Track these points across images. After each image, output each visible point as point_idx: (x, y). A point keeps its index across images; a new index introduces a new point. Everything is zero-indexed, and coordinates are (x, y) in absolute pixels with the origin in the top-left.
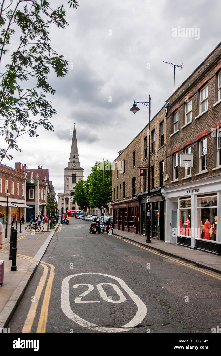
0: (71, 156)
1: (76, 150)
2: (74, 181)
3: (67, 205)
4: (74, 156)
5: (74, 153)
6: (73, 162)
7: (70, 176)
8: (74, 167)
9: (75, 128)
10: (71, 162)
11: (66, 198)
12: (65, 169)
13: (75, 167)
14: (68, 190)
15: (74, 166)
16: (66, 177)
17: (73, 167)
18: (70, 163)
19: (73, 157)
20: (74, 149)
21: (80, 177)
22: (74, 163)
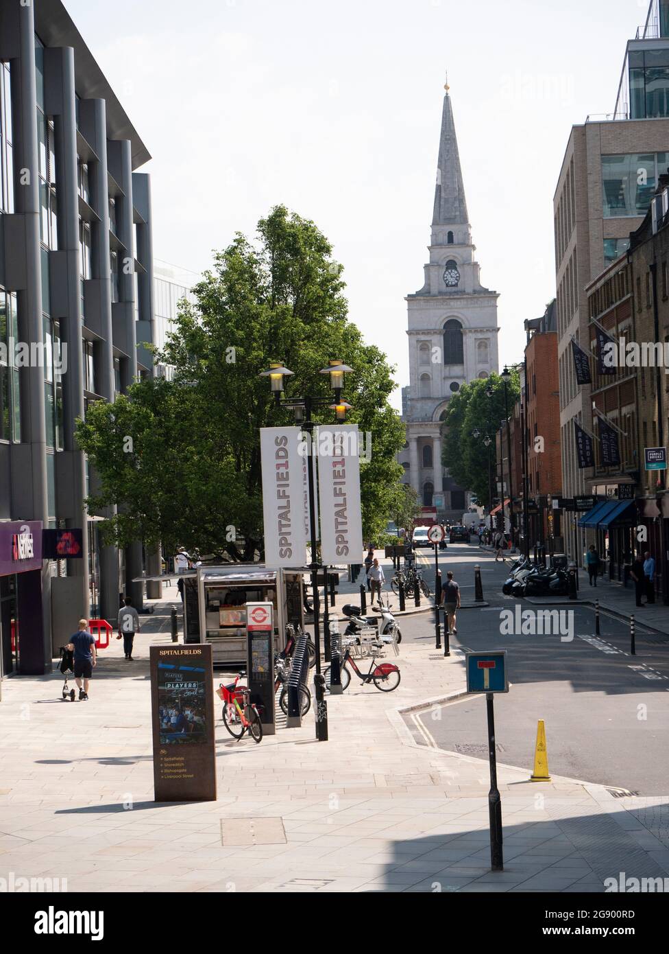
0: (434, 235)
1: (457, 204)
2: (454, 355)
3: (427, 471)
4: (450, 235)
5: (450, 220)
6: (445, 263)
7: (435, 332)
8: (454, 289)
9: (447, 98)
10: (439, 265)
11: (419, 440)
12: (410, 298)
13: (456, 285)
14: (429, 398)
15: (452, 281)
16: (415, 338)
17: (447, 285)
18: (432, 269)
19: (446, 238)
20: (446, 201)
21: (480, 336)
22: (451, 268)
